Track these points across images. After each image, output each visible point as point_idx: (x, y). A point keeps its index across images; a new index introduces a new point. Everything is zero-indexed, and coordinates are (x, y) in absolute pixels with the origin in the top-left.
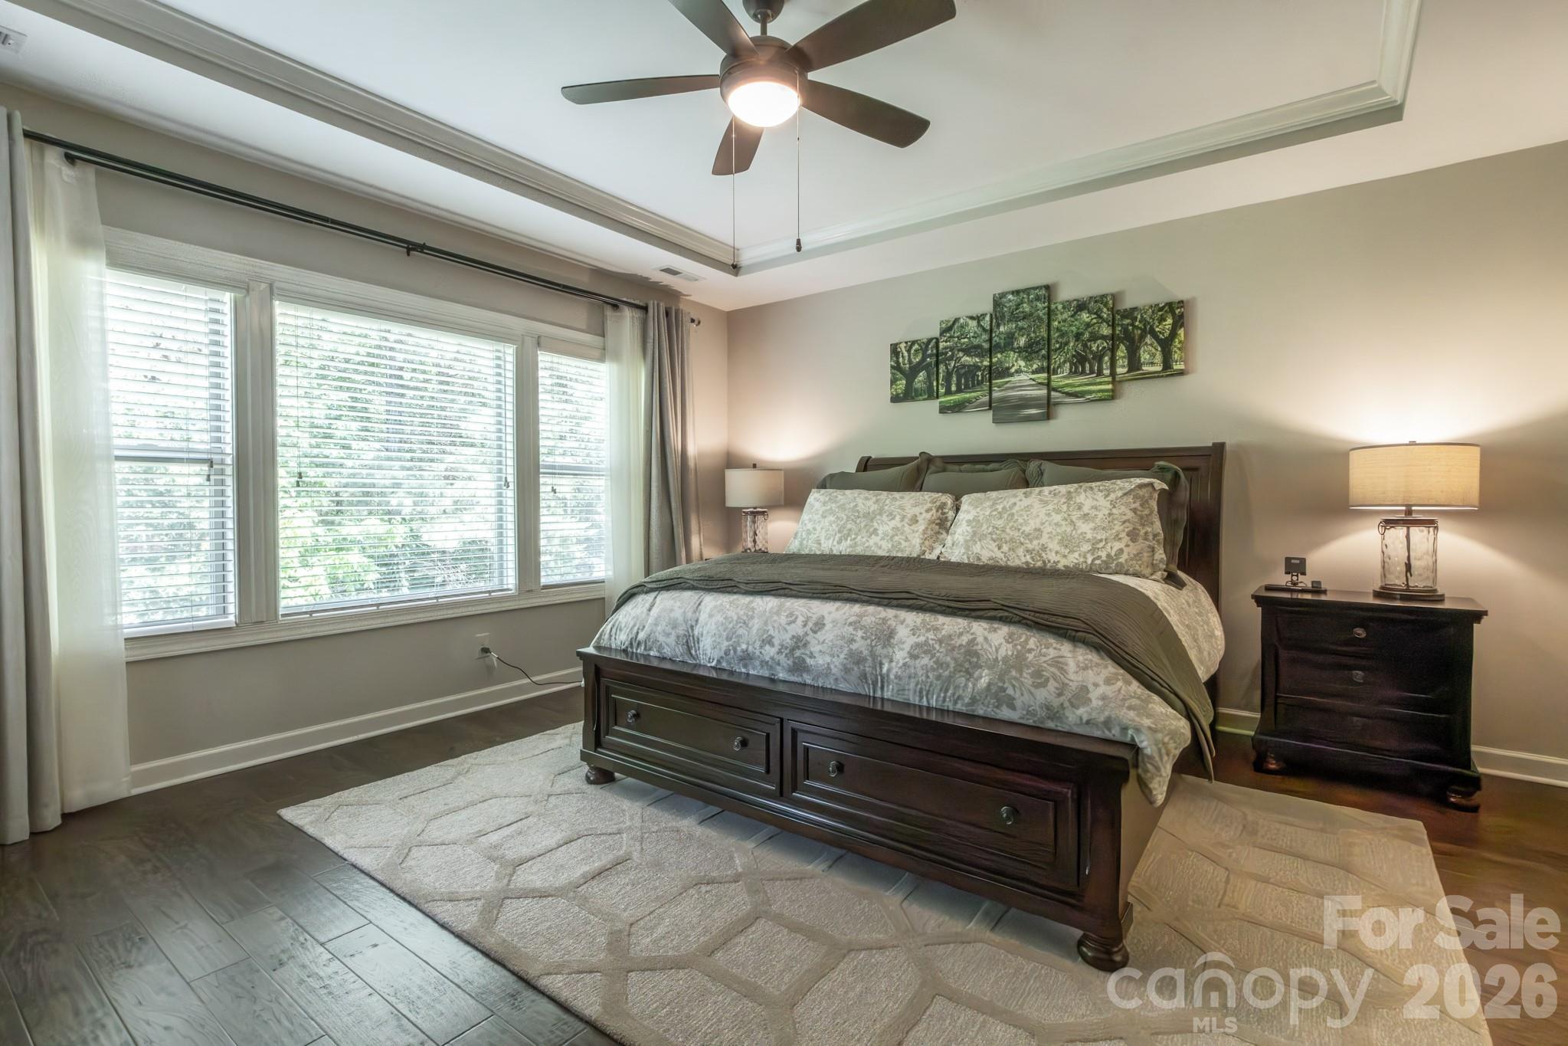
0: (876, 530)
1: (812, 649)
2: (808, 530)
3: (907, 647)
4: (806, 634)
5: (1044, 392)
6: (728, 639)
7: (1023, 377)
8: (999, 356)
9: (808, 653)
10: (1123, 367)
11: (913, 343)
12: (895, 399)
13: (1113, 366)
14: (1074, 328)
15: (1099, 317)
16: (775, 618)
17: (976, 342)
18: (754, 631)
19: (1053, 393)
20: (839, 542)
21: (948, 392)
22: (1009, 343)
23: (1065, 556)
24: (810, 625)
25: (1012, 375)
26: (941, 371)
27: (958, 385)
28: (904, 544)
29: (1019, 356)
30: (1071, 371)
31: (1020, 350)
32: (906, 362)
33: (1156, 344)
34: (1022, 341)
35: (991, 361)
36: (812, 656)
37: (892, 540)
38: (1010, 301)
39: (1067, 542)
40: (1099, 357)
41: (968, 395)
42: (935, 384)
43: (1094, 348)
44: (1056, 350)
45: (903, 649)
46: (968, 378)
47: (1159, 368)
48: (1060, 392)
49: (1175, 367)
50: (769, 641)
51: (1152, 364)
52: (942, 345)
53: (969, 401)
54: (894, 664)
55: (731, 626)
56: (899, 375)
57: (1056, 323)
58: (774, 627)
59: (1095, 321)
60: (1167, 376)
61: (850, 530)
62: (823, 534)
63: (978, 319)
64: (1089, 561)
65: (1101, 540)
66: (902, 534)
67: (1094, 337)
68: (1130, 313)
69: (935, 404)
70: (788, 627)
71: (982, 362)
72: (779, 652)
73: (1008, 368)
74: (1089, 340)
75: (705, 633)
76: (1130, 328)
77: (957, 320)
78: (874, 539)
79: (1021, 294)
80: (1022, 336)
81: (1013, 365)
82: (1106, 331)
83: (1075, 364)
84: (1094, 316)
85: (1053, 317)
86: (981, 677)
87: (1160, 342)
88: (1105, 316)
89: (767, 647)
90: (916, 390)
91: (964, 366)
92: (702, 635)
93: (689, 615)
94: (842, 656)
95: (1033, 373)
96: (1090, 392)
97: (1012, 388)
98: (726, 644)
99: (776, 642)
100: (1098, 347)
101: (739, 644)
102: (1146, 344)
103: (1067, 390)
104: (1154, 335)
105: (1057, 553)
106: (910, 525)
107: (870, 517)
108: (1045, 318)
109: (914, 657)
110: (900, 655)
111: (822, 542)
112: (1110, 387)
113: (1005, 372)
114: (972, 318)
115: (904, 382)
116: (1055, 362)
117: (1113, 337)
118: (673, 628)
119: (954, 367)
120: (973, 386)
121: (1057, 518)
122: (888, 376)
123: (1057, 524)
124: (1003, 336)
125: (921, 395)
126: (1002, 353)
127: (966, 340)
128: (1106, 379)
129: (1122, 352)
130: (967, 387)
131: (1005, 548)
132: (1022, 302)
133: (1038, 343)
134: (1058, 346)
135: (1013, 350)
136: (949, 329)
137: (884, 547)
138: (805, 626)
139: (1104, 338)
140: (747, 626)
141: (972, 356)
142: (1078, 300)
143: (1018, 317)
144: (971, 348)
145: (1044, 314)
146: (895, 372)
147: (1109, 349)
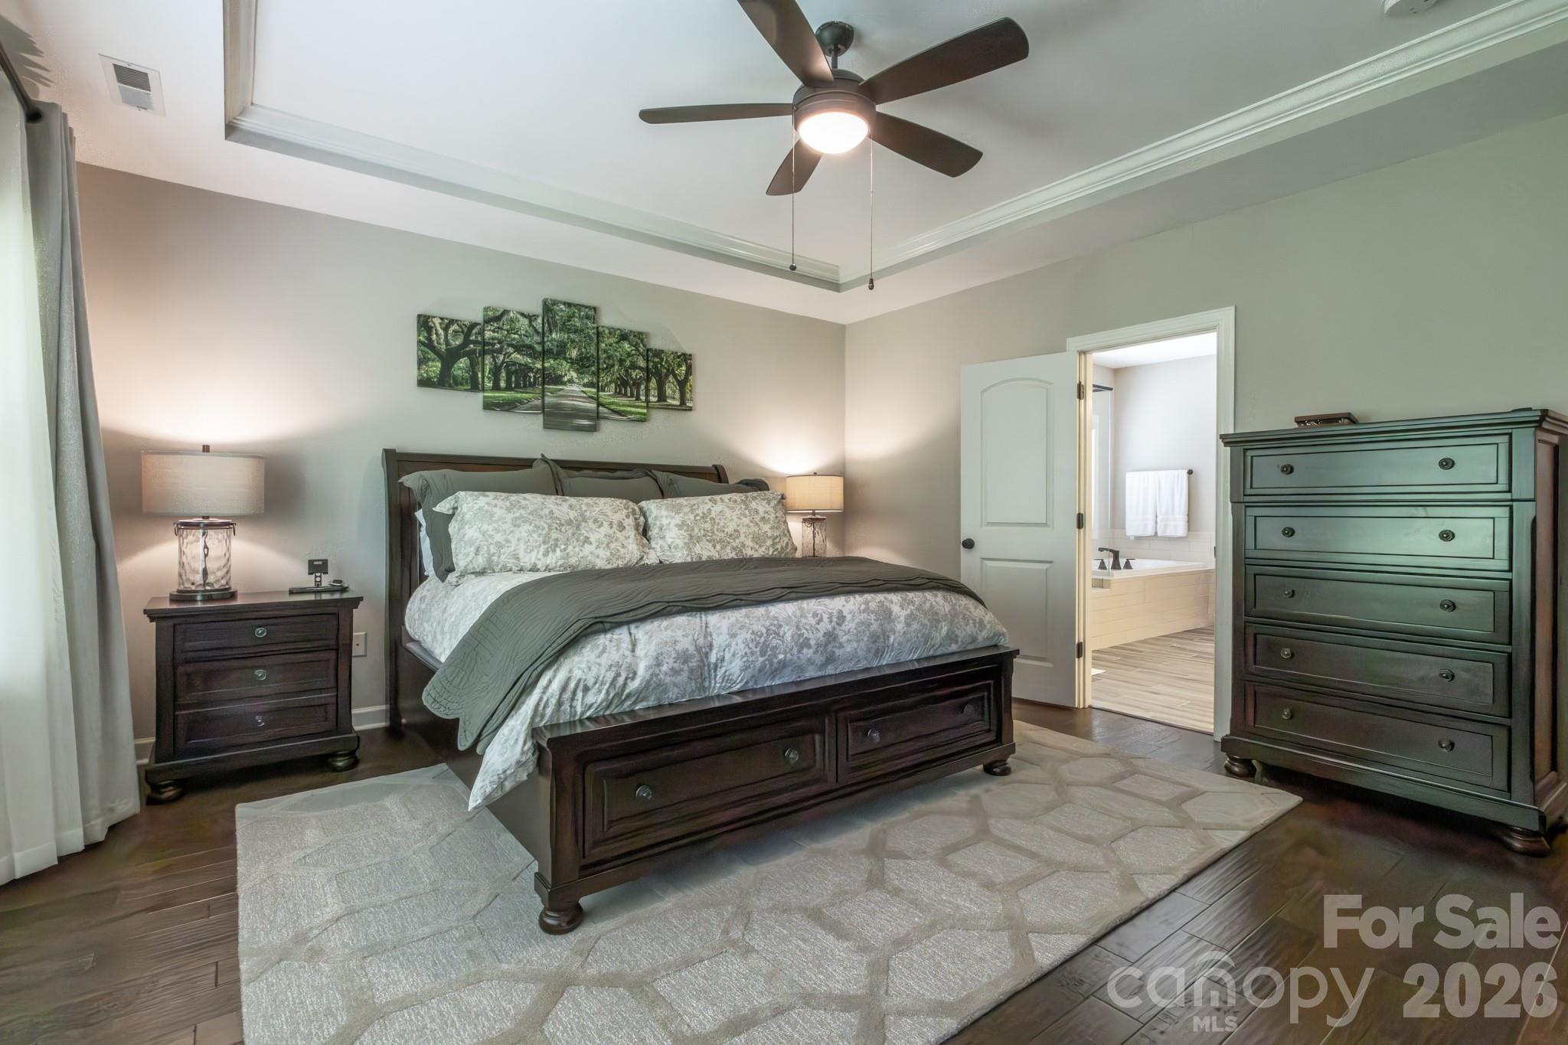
0: (587, 538)
1: (841, 640)
2: (497, 542)
3: (902, 619)
4: (834, 628)
5: (593, 406)
6: (763, 654)
7: (575, 388)
8: (552, 362)
9: (837, 645)
10: (654, 396)
11: (452, 322)
12: (424, 383)
13: (647, 395)
14: (618, 354)
15: (637, 350)
16: (803, 621)
17: (528, 341)
18: (788, 637)
19: (601, 408)
20: (546, 554)
21: (496, 387)
22: (560, 352)
23: (756, 550)
24: (835, 619)
25: (564, 384)
26: (487, 362)
27: (508, 382)
28: (622, 551)
29: (571, 367)
30: (616, 391)
31: (572, 362)
32: (442, 341)
33: (676, 383)
34: (574, 353)
35: (543, 365)
36: (841, 646)
37: (609, 548)
38: (562, 310)
39: (758, 539)
40: (637, 384)
41: (519, 395)
42: (480, 375)
43: (634, 376)
44: (604, 369)
45: (900, 622)
46: (520, 377)
47: (677, 403)
48: (607, 408)
49: (688, 404)
50: (806, 644)
51: (674, 398)
52: (488, 334)
53: (520, 401)
54: (897, 634)
55: (762, 640)
56: (432, 355)
57: (604, 345)
58: (807, 630)
59: (634, 352)
60: (683, 410)
61: (557, 540)
62: (522, 547)
63: (531, 318)
64: (770, 553)
65: (777, 537)
66: (616, 540)
67: (634, 366)
68: (658, 353)
69: (479, 397)
70: (817, 626)
71: (534, 364)
72: (816, 652)
73: (561, 377)
74: (630, 368)
75: (727, 656)
76: (659, 366)
77: (506, 312)
78: (588, 549)
79: (573, 308)
80: (574, 348)
81: (566, 375)
82: (642, 363)
83: (619, 386)
84: (633, 348)
85: (601, 339)
86: (942, 628)
87: (679, 382)
88: (641, 350)
89: (805, 651)
90: (455, 378)
91: (514, 363)
92: (723, 660)
93: (701, 641)
94: (866, 639)
95: (585, 385)
96: (631, 413)
97: (563, 396)
98: (761, 659)
99: (812, 642)
100: (636, 376)
101: (775, 656)
102: (669, 381)
103: (613, 407)
104: (675, 376)
105: (752, 548)
106: (620, 531)
107: (576, 524)
108: (595, 337)
109: (908, 625)
110: (900, 627)
111: (521, 556)
112: (645, 411)
113: (558, 380)
114: (523, 315)
115: (439, 365)
116: (603, 380)
117: (647, 370)
118: (684, 663)
119: (503, 362)
120: (525, 386)
121: (746, 521)
122: (412, 352)
123: (748, 526)
124: (555, 343)
125: (462, 384)
126: (555, 359)
127: (516, 336)
128: (643, 404)
129: (653, 384)
130: (518, 386)
131: (718, 547)
132: (574, 316)
133: (588, 359)
134: (605, 366)
135: (565, 359)
136: (497, 319)
137: (602, 555)
138: (831, 622)
139: (641, 368)
140: (778, 634)
141: (523, 355)
142: (621, 330)
143: (569, 329)
144: (521, 346)
145: (594, 333)
146: (426, 349)
147: (644, 379)
